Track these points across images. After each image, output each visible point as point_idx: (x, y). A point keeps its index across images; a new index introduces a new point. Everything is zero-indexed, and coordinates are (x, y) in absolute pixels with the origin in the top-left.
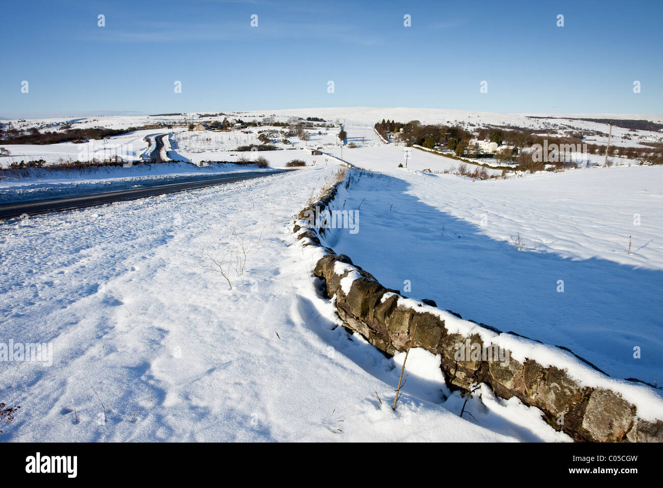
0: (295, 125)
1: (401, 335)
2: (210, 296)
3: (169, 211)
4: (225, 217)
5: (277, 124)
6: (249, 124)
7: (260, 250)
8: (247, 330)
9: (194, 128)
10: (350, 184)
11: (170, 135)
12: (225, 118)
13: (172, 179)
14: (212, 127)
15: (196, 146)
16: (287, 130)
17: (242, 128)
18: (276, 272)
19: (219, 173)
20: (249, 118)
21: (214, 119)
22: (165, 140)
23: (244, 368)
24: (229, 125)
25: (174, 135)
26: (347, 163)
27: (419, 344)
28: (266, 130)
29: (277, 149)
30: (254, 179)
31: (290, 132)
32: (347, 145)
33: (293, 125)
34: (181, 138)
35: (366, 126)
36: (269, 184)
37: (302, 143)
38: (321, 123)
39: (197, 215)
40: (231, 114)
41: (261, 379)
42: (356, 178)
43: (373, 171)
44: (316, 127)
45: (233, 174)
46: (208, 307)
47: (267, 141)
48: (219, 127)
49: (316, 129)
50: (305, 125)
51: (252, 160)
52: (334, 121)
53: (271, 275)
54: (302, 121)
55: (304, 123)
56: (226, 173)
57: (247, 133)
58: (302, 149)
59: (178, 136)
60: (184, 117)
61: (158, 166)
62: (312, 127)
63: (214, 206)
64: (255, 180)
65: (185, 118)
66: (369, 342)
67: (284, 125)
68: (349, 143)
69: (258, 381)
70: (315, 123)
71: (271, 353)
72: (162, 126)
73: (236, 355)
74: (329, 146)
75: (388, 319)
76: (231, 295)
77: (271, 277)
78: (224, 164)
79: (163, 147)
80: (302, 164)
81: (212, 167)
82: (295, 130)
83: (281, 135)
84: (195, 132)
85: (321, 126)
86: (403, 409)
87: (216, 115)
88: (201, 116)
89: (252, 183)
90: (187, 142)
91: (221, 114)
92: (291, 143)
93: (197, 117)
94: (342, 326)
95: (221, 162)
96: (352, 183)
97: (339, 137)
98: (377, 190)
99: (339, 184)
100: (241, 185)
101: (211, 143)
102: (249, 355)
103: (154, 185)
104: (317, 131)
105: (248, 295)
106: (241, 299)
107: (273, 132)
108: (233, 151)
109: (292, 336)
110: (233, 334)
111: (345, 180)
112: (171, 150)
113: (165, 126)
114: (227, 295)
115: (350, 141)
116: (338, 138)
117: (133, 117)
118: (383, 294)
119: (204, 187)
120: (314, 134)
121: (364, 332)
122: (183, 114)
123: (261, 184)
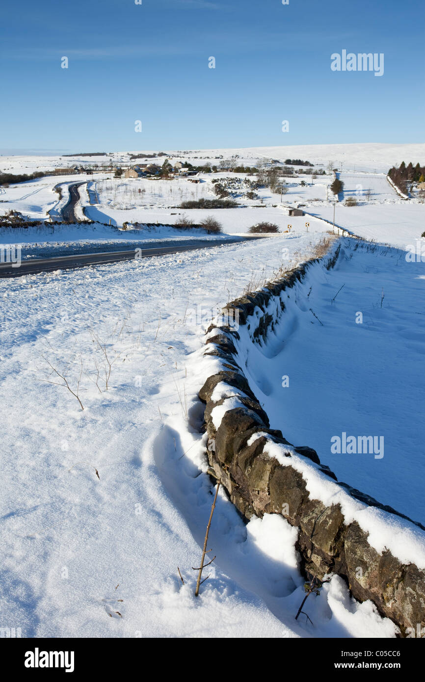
0: (267, 171)
1: (261, 493)
2: (52, 417)
3: (57, 295)
4: (131, 306)
5: (240, 170)
6: (200, 169)
7: (148, 357)
8: (77, 468)
9: (122, 174)
10: (337, 262)
11: (89, 183)
12: (166, 161)
13: (80, 247)
14: (147, 172)
15: (124, 199)
16: (254, 178)
17: (190, 174)
18: (154, 391)
19: (147, 241)
20: (201, 160)
21: (150, 162)
22: (82, 190)
23: (46, 518)
24: (171, 171)
25: (94, 183)
26: (341, 228)
27: (278, 509)
28: (223, 177)
29: (237, 207)
30: (193, 251)
31: (259, 181)
32: (344, 202)
33: (263, 171)
34: (104, 188)
35: (375, 172)
36: (212, 260)
37: (276, 198)
38: (305, 168)
39: (93, 303)
40: (176, 154)
41: (61, 535)
42: (348, 253)
43: (378, 242)
44: (297, 174)
45: (167, 243)
46: (44, 432)
47: (225, 194)
48: (157, 173)
49: (298, 177)
50: (282, 171)
51: (197, 222)
52: (326, 164)
53: (145, 393)
54: (278, 165)
55: (279, 168)
56: (158, 240)
57: (196, 182)
58: (275, 206)
59: (100, 185)
60: (110, 158)
61: (65, 229)
62: (292, 173)
63: (121, 290)
64: (194, 253)
65: (111, 160)
66: (230, 499)
67: (250, 171)
68: (346, 198)
69: (56, 537)
70: (297, 168)
71: (91, 501)
72: (78, 170)
73: (47, 499)
74: (315, 203)
75: (250, 469)
76: (78, 418)
77: (144, 397)
78: (156, 227)
79: (79, 201)
80: (273, 229)
81: (139, 231)
82: (265, 179)
83: (245, 185)
84: (124, 180)
85: (305, 173)
86: (209, 596)
87: (154, 156)
88: (134, 157)
89: (187, 257)
90: (111, 195)
91: (161, 155)
92: (258, 198)
93: (126, 159)
94: (207, 473)
95: (153, 225)
96: (341, 261)
97: (332, 189)
98: (378, 272)
99: (312, 262)
100: (171, 259)
101: (144, 196)
102: (63, 501)
103: (55, 256)
104: (298, 181)
105: (101, 420)
106: (90, 425)
107: (233, 180)
108: (174, 207)
109: (128, 481)
110: (57, 471)
111: (327, 255)
112: (89, 205)
113: (83, 170)
114: (74, 419)
115: (348, 195)
116: (330, 190)
117: (42, 158)
118: (252, 434)
119: (117, 261)
120: (294, 185)
121: (227, 485)
122: (108, 154)
123: (201, 259)
